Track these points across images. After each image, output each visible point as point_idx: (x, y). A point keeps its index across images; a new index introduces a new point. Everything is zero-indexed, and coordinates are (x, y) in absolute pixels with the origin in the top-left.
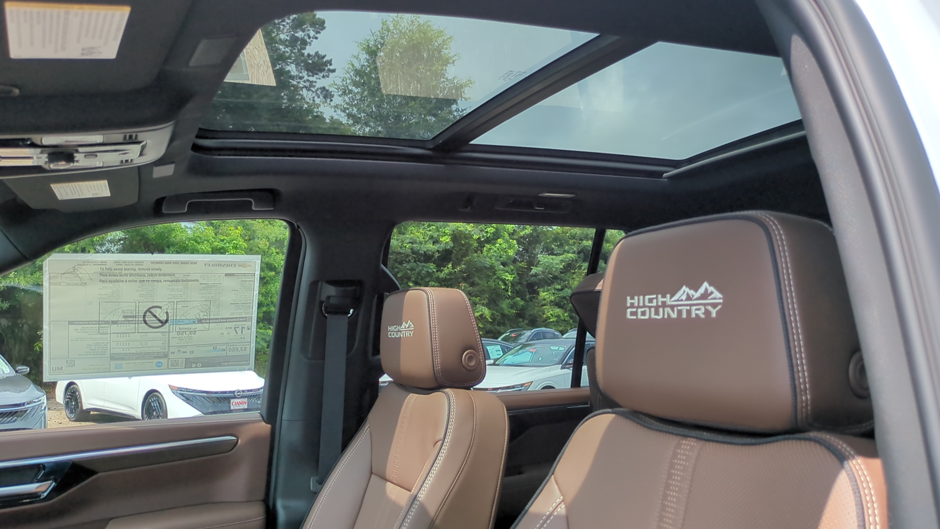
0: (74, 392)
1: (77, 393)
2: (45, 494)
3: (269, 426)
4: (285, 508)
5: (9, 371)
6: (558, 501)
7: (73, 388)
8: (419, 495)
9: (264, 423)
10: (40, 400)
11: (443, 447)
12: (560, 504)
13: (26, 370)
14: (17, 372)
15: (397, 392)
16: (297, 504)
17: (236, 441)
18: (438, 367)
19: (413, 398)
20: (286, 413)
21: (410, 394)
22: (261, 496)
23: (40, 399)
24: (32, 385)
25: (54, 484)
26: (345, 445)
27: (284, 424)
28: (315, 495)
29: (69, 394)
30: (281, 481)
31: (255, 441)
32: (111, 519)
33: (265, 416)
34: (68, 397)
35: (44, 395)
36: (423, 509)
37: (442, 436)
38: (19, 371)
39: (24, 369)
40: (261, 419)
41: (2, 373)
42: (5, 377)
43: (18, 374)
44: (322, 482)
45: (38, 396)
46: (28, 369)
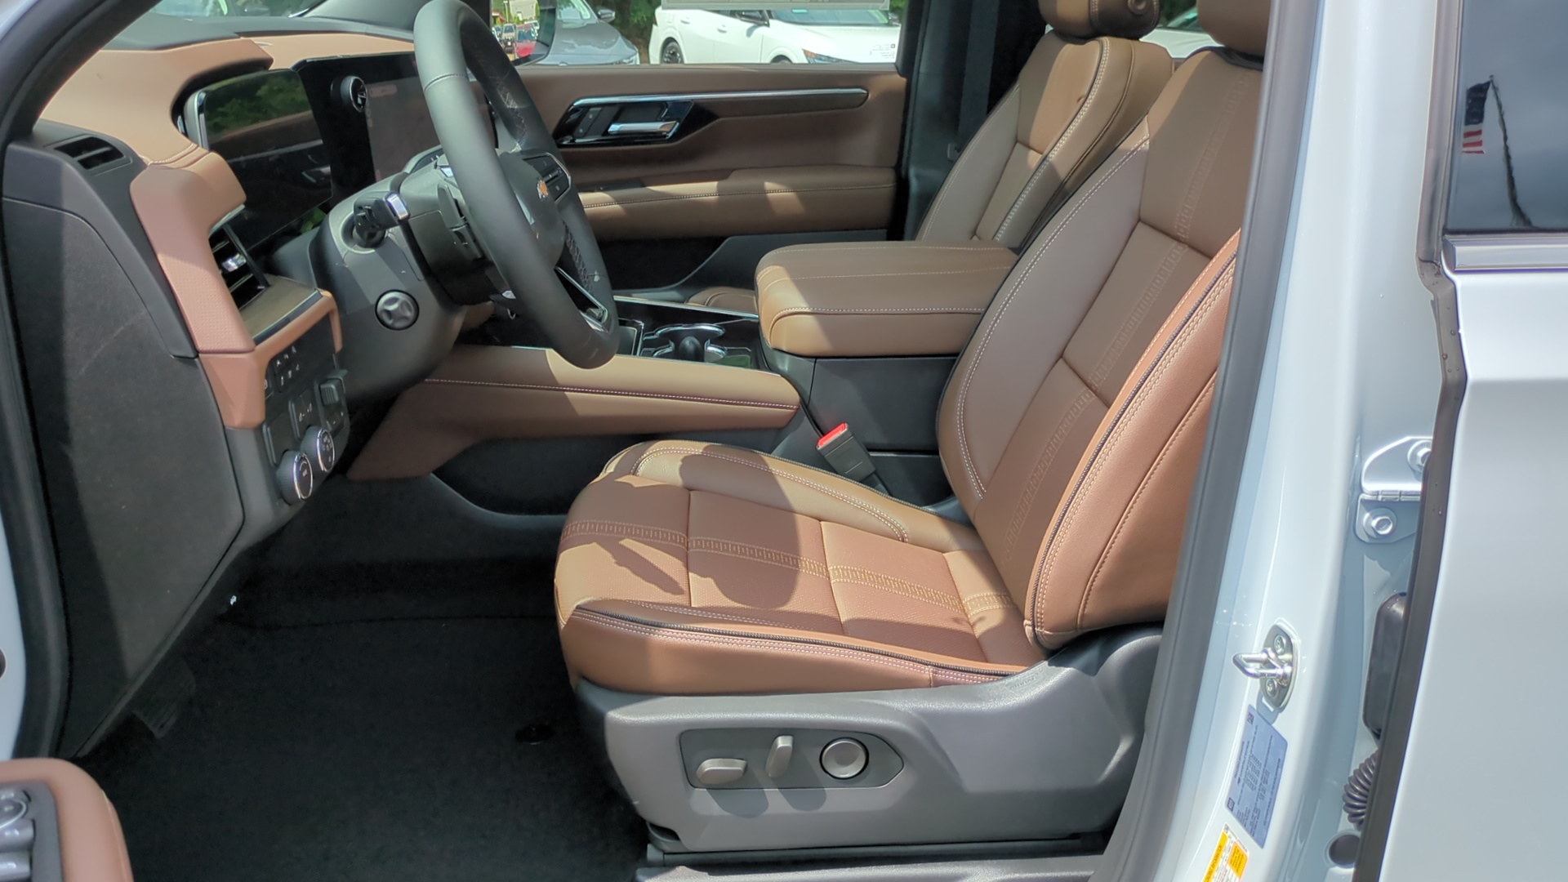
0: (674, 54)
1: (678, 55)
2: (670, 135)
3: (904, 80)
4: (918, 177)
5: (589, 17)
6: (1145, 137)
7: (673, 47)
8: (1050, 155)
9: (898, 76)
10: (632, 61)
11: (1086, 105)
12: (1146, 140)
13: (610, 15)
14: (599, 17)
15: (1055, 41)
16: (933, 174)
17: (865, 95)
18: (1095, 9)
19: (1069, 49)
20: (924, 66)
21: (1065, 45)
22: (893, 162)
23: (631, 59)
24: (620, 39)
25: (678, 124)
26: (991, 107)
27: (922, 77)
28: (951, 163)
29: (667, 55)
30: (915, 145)
31: (887, 96)
32: (733, 170)
33: (900, 67)
34: (665, 60)
35: (635, 54)
36: (1052, 170)
37: (1086, 92)
38: (603, 17)
39: (608, 13)
40: (895, 70)
41: (579, 17)
42: (585, 24)
43: (601, 21)
44: (960, 149)
45: (630, 54)
46: (614, 14)
